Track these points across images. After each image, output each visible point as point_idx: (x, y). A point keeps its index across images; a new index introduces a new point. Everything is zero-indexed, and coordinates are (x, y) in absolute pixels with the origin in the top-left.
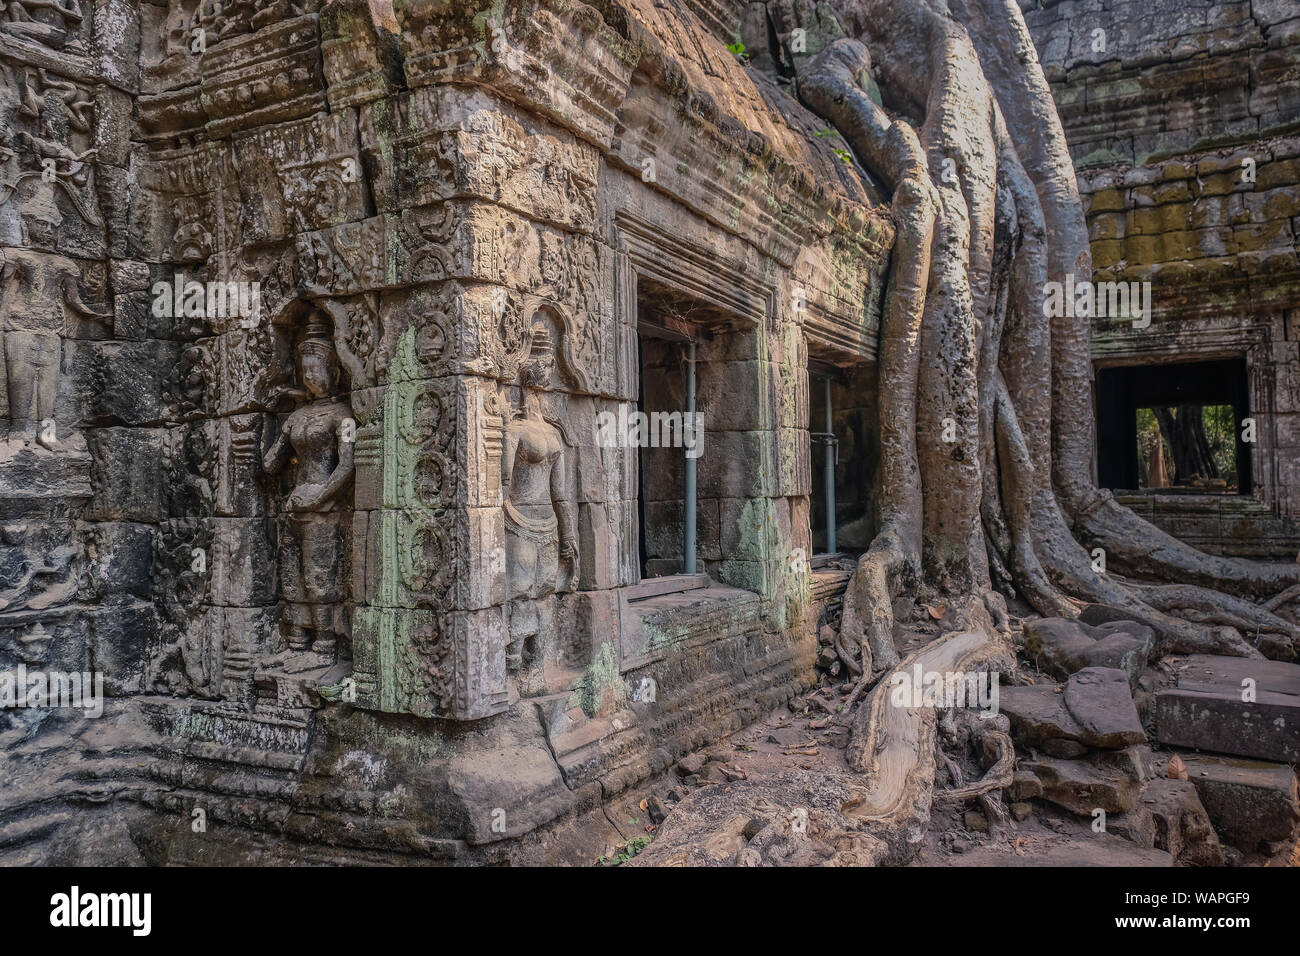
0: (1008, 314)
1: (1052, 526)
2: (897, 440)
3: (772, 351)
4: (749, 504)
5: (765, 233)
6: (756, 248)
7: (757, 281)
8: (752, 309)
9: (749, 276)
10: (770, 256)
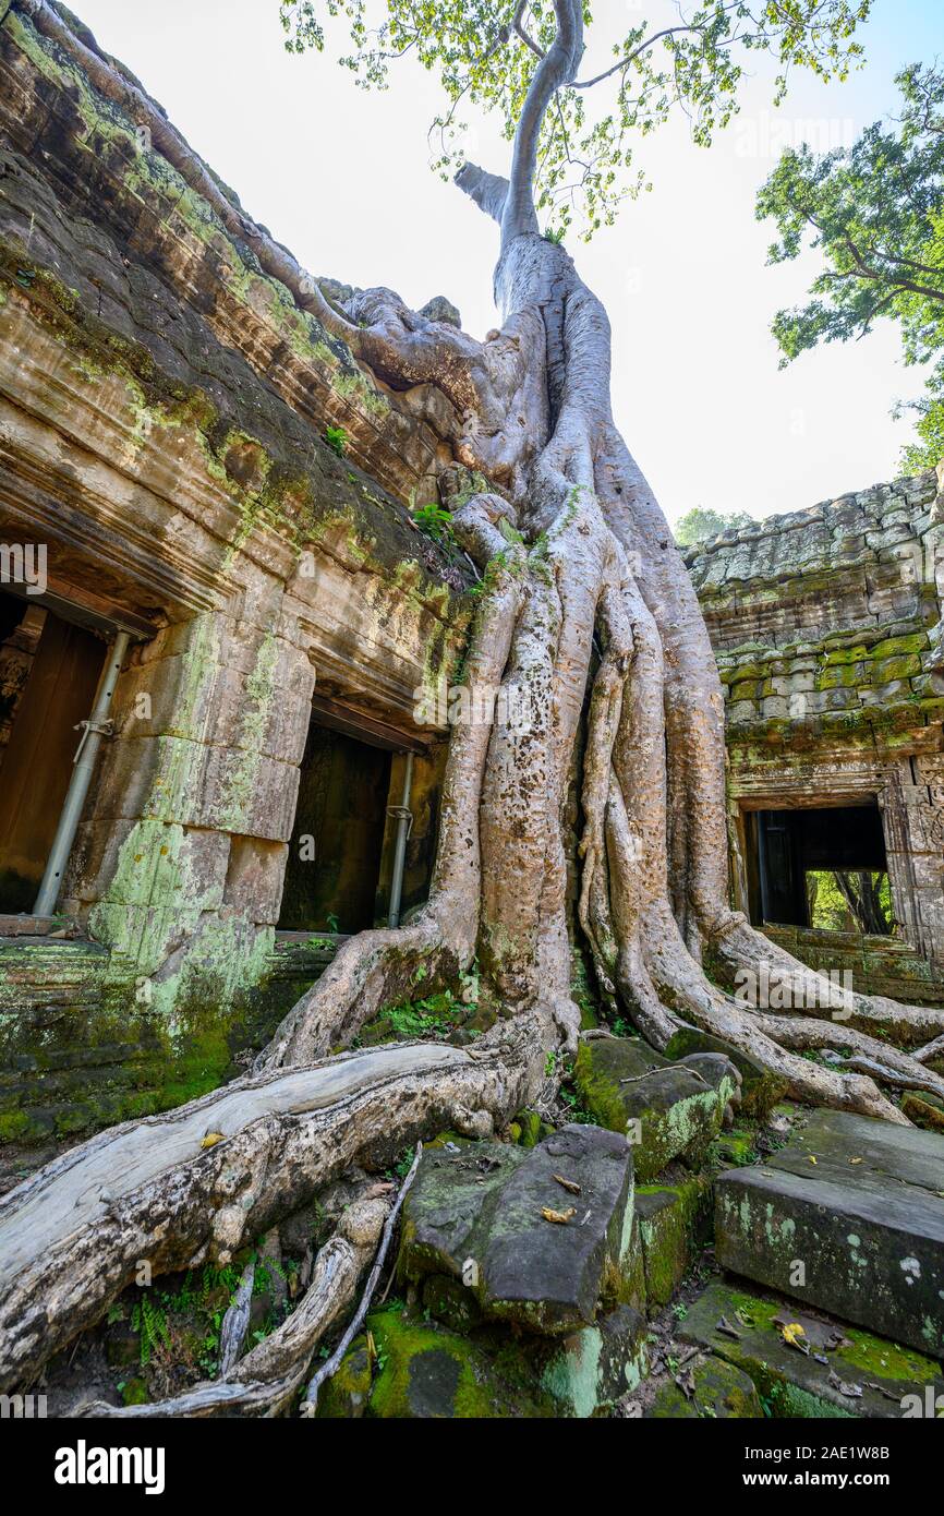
0: (621, 722)
1: (665, 937)
2: (453, 808)
3: (230, 655)
4: (137, 827)
5: (209, 506)
6: (196, 522)
7: (203, 565)
8: (187, 594)
9: (179, 550)
10: (231, 544)
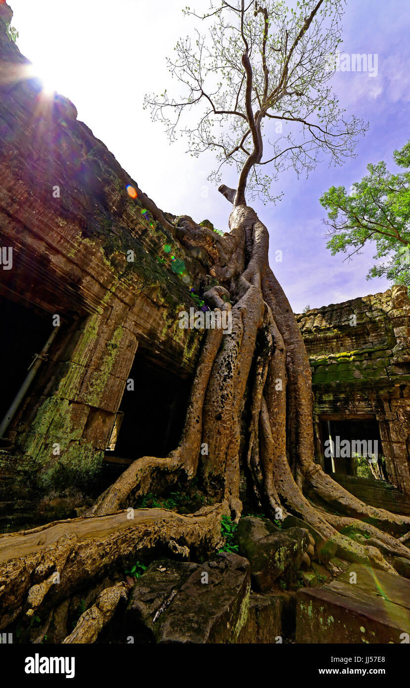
0: (268, 377)
1: (284, 473)
2: (192, 406)
3: (103, 332)
4: (48, 400)
5: (102, 275)
6: (96, 280)
7: (96, 296)
8: (87, 306)
9: (87, 290)
10: (109, 290)
